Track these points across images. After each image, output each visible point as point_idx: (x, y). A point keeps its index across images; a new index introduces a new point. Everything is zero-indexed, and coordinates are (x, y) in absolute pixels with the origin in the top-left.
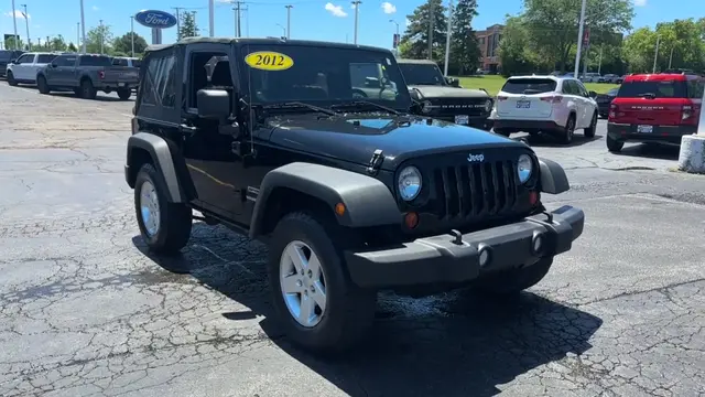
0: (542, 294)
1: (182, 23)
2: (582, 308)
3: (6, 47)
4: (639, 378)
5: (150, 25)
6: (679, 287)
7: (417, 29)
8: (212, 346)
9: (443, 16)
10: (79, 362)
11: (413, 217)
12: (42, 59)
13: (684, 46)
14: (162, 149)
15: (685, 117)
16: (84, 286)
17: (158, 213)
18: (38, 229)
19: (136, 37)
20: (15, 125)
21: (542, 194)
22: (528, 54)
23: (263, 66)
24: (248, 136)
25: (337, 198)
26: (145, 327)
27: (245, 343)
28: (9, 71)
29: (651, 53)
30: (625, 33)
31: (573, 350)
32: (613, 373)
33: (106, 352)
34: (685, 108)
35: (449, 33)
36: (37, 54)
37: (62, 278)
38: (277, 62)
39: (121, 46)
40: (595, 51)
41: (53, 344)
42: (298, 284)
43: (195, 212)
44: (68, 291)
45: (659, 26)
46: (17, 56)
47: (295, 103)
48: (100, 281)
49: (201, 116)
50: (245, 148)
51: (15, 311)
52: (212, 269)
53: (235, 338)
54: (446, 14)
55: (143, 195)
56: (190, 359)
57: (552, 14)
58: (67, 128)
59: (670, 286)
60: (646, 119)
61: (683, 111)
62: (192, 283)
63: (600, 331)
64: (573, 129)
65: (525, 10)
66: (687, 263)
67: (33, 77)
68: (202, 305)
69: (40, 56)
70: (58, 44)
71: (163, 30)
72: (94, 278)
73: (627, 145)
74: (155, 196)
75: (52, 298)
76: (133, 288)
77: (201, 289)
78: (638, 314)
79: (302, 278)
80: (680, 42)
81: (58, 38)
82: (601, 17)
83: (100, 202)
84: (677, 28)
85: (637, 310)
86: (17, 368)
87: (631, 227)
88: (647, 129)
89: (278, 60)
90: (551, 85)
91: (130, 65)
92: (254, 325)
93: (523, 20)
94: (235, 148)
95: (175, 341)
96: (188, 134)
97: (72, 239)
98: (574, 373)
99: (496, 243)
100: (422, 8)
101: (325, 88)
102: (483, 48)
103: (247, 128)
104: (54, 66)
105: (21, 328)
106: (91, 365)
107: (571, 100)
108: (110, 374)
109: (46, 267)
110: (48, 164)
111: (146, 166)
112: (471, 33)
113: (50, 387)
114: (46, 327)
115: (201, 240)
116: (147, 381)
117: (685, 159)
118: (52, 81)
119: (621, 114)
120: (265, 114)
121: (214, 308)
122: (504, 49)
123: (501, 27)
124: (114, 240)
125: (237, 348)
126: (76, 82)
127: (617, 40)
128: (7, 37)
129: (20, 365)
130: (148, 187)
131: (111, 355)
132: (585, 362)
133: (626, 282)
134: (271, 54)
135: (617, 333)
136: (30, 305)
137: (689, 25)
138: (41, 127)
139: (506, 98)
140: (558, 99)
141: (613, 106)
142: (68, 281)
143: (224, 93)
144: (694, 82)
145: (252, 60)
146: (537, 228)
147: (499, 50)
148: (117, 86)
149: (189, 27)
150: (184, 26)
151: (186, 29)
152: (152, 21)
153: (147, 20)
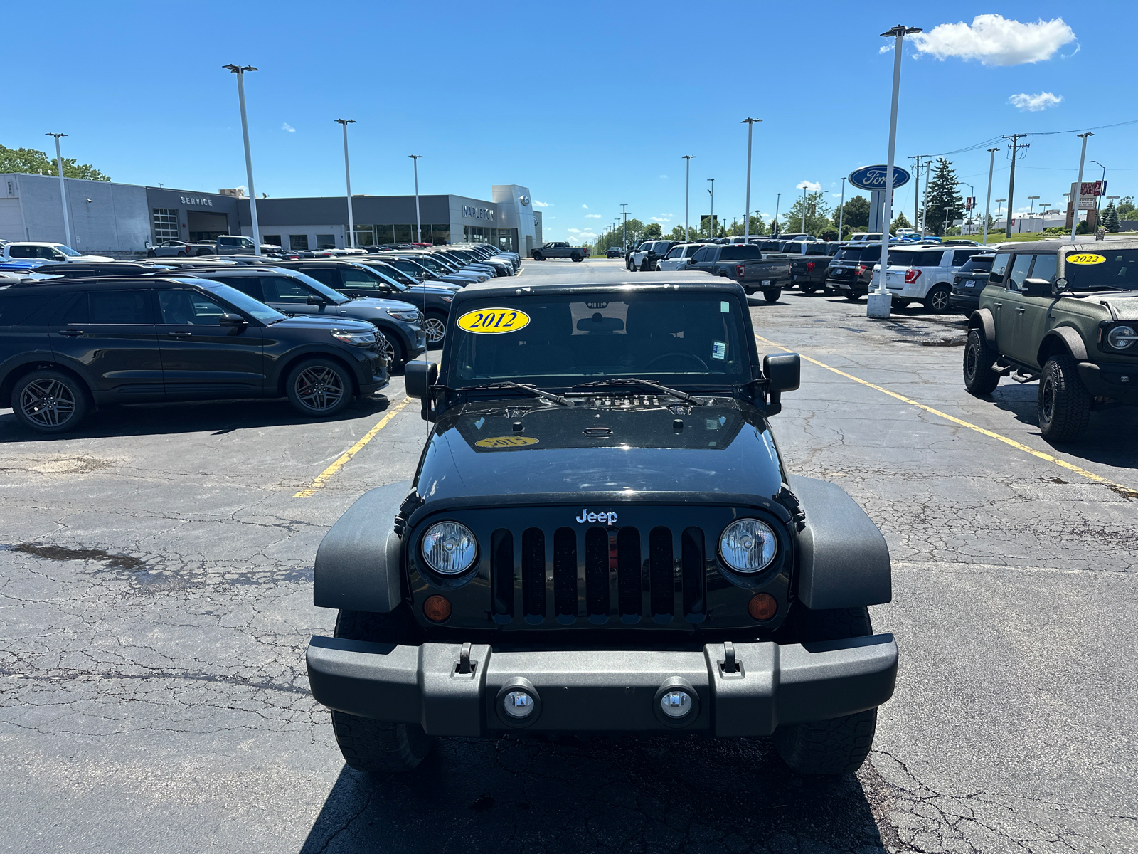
5: (870, 186)
11: (438, 604)
23: (480, 330)
28: (658, 267)
36: (685, 246)
38: (504, 322)
89: (506, 319)
91: (804, 252)
104: (693, 262)
134: (497, 311)
145: (467, 321)
148: (759, 286)
149: (943, 181)
150: (935, 180)
151: (938, 185)
152: (873, 181)
153: (866, 181)
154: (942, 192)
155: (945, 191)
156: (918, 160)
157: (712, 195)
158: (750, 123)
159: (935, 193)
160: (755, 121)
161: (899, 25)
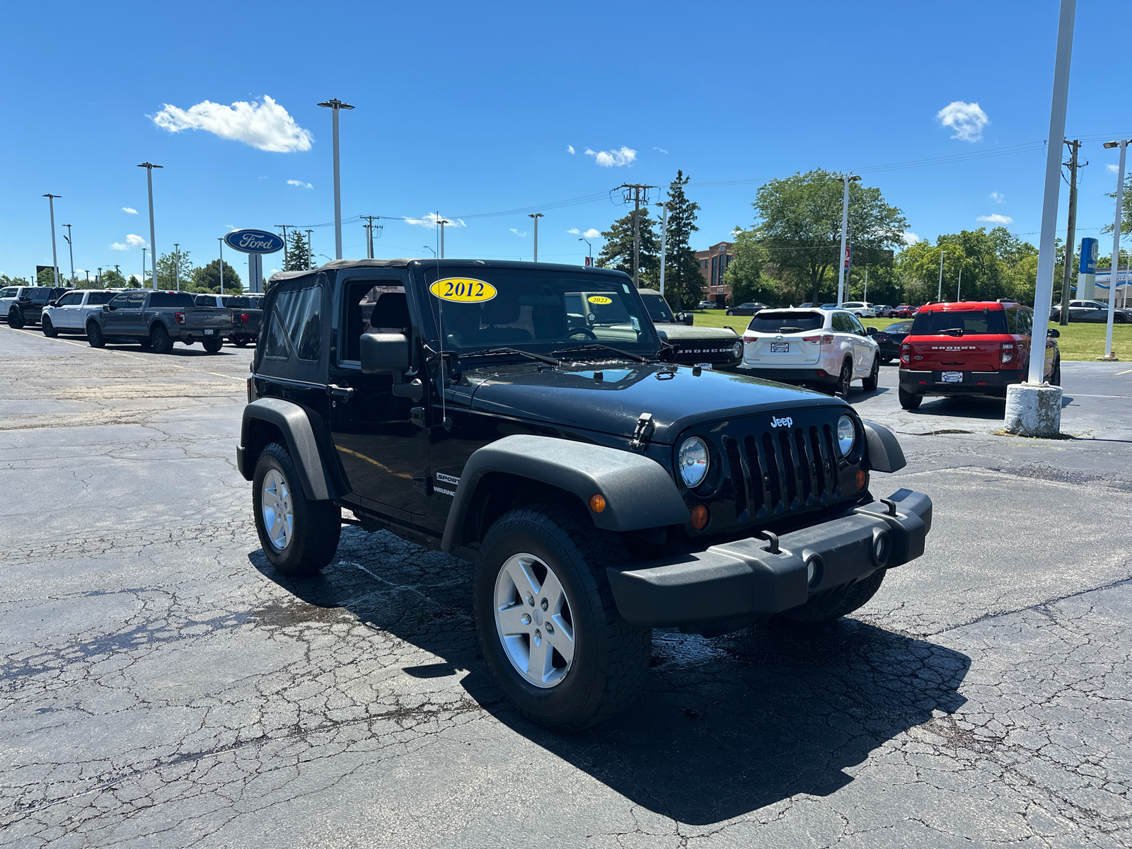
0: (869, 620)
1: (290, 246)
2: (932, 640)
3: (40, 283)
4: (1050, 748)
5: (246, 249)
6: (1062, 603)
7: (617, 249)
8: (392, 722)
9: (650, 232)
10: (188, 757)
11: (701, 512)
12: (93, 299)
13: (975, 266)
14: (297, 421)
15: (1005, 359)
16: (183, 632)
17: (290, 517)
18: (104, 545)
19: (226, 267)
20: (56, 393)
21: (871, 472)
22: (767, 280)
23: (455, 298)
24: (438, 399)
25: (592, 488)
26: (286, 694)
27: (444, 716)
28: (46, 315)
29: (932, 276)
30: (897, 250)
31: (939, 706)
32: (1009, 742)
33: (229, 738)
34: (1006, 347)
35: (661, 255)
36: (86, 292)
37: (147, 620)
38: (474, 292)
39: (203, 279)
40: (857, 274)
41: (145, 728)
42: (524, 620)
43: (346, 513)
44: (159, 640)
45: (942, 240)
46: (58, 295)
47: (503, 350)
48: (207, 623)
49: (364, 372)
50: (432, 417)
51: (79, 676)
52: (373, 598)
53: (426, 708)
54: (656, 229)
55: (266, 490)
56: (361, 745)
57: (797, 226)
58: (134, 394)
59: (1048, 602)
60: (953, 364)
61: (1001, 352)
62: (345, 621)
63: (970, 675)
64: (849, 380)
65: (761, 221)
66: (1062, 567)
67: (82, 324)
68: (366, 656)
69: (91, 294)
70: (114, 278)
71: (264, 256)
72: (197, 618)
73: (926, 400)
74: (285, 491)
75: (135, 653)
76: (258, 632)
77: (361, 630)
78: (1016, 647)
79: (530, 610)
80: (970, 260)
81: (114, 270)
82: (864, 229)
83: (193, 502)
84: (965, 242)
85: (1013, 641)
86: (90, 772)
87: (967, 516)
88: (955, 377)
89: (476, 289)
90: (816, 321)
91: (220, 305)
92: (452, 686)
93: (759, 235)
94: (416, 416)
95: (336, 716)
96: (339, 397)
97: (158, 559)
98: (950, 743)
99: (825, 549)
100: (623, 222)
101: (530, 329)
102: (707, 274)
103: (434, 387)
104: (113, 308)
105: (92, 703)
106: (207, 762)
107: (845, 340)
108: (241, 775)
109: (122, 603)
110: (110, 448)
111: (274, 447)
112: (689, 254)
113: (147, 802)
114: (130, 701)
115: (352, 555)
116: (300, 785)
117: (1014, 417)
118: (108, 329)
119: (917, 358)
120: (460, 367)
121: (386, 661)
122: (735, 273)
123: (729, 246)
124: (221, 558)
125: (431, 726)
126: (144, 330)
127: (888, 259)
128: (40, 269)
129: (94, 765)
130: (275, 478)
131: (238, 743)
132: (962, 725)
133: (984, 599)
134: (466, 281)
135: (995, 676)
136: (102, 665)
137: (980, 238)
138: (95, 393)
139: (755, 339)
140: (827, 339)
141: (905, 347)
142: (157, 625)
143: (398, 337)
144: (1013, 312)
145: (440, 289)
146: (878, 525)
147: (728, 275)
148: (202, 335)
149: (300, 252)
150: (293, 250)
151: (296, 255)
152: (249, 244)
153: (242, 243)
154: (300, 262)
155: (302, 261)
156: (284, 229)
157: (70, 243)
158: (149, 168)
159: (293, 263)
160: (155, 166)
161: (335, 99)
